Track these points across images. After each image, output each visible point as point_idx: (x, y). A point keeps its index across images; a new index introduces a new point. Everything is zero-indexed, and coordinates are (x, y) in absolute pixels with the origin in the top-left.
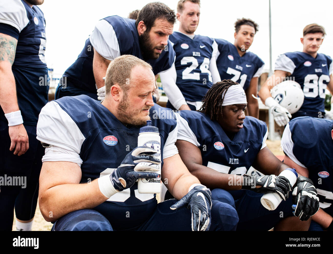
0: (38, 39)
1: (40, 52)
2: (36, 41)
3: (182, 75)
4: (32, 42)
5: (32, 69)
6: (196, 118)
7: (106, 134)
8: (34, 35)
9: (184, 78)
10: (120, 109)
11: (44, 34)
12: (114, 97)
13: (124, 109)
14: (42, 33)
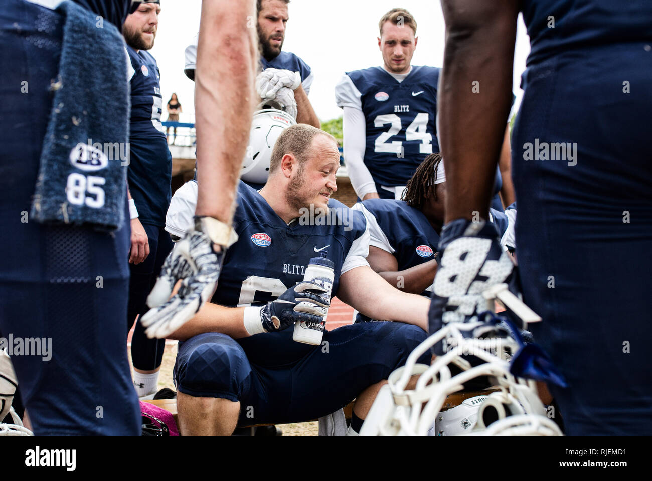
0: (150, 96)
1: (153, 116)
2: (147, 100)
3: (374, 146)
4: (141, 102)
5: (144, 141)
6: (387, 210)
7: (256, 230)
8: (142, 90)
9: (377, 150)
10: (290, 189)
11: (158, 89)
12: (285, 171)
13: (296, 188)
14: (155, 88)
